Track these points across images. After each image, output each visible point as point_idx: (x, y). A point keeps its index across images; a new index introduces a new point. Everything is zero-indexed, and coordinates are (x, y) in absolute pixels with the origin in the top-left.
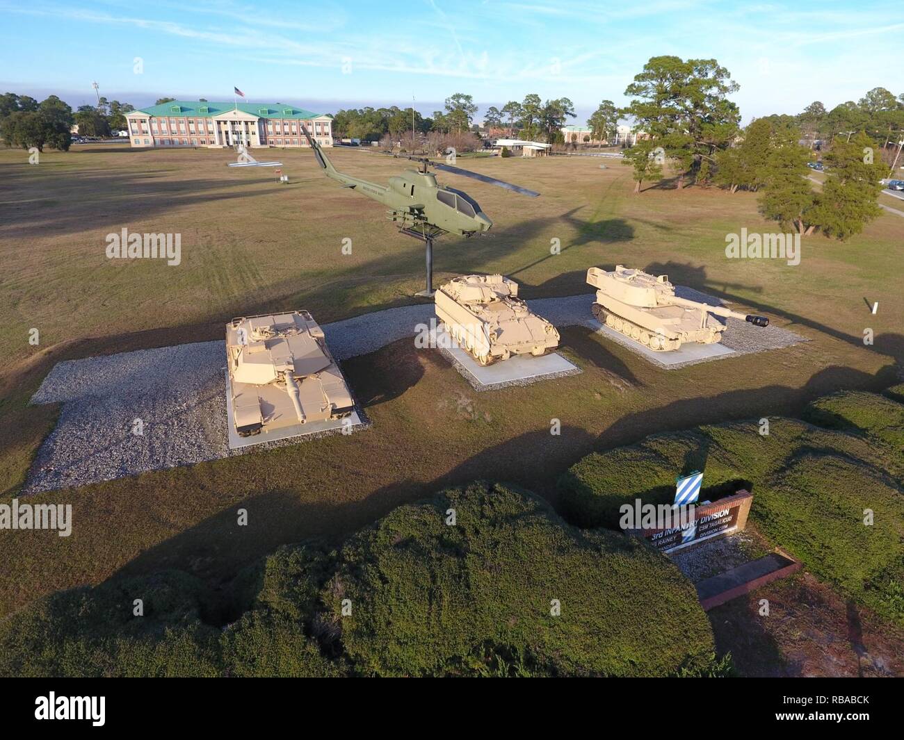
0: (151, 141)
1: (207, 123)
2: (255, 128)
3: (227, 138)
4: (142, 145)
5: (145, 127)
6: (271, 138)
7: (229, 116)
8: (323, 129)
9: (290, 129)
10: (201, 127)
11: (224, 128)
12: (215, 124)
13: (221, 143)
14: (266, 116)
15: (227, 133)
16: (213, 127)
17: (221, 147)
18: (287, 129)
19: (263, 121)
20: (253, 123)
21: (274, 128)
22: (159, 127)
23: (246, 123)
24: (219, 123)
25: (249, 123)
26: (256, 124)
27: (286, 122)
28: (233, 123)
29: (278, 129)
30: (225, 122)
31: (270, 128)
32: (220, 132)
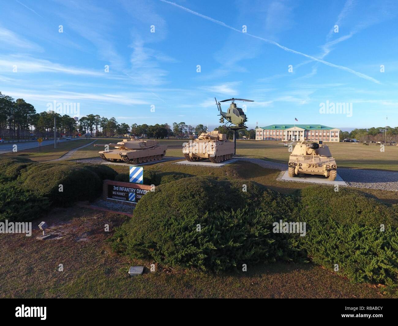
0: (262, 138)
1: (284, 132)
2: (303, 134)
3: (290, 137)
4: (259, 139)
5: (261, 133)
6: (309, 138)
7: (292, 129)
8: (335, 134)
9: (319, 134)
10: (281, 134)
11: (290, 134)
12: (286, 132)
13: (288, 139)
14: (308, 129)
15: (291, 135)
16: (286, 133)
17: (287, 141)
18: (317, 134)
19: (307, 131)
20: (302, 132)
21: (311, 134)
22: (266, 133)
23: (299, 132)
24: (288, 132)
25: (301, 132)
26: (303, 132)
27: (317, 131)
28: (293, 132)
29: (313, 134)
30: (291, 132)
31: (309, 134)
32: (288, 135)
